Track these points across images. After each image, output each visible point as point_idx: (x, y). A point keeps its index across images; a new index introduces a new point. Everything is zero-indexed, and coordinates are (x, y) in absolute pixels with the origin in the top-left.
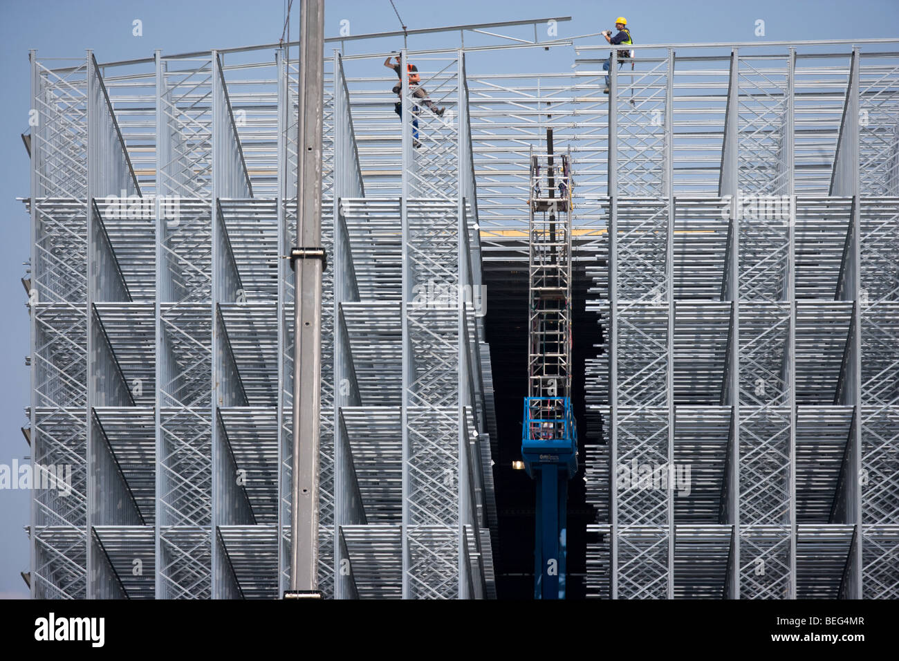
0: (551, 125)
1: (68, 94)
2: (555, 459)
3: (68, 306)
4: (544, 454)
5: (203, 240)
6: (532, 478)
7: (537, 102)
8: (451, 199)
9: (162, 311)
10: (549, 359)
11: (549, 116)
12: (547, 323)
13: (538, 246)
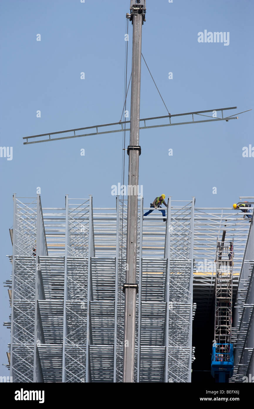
0: (225, 229)
1: (28, 212)
2: (226, 369)
3: (27, 301)
4: (221, 367)
5: (82, 274)
6: (214, 377)
7: (220, 220)
8: (188, 260)
9: (66, 304)
10: (222, 328)
11: (225, 226)
12: (222, 312)
13: (219, 280)
